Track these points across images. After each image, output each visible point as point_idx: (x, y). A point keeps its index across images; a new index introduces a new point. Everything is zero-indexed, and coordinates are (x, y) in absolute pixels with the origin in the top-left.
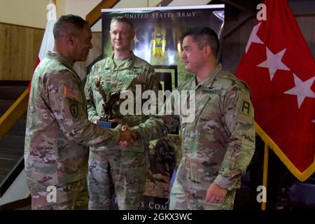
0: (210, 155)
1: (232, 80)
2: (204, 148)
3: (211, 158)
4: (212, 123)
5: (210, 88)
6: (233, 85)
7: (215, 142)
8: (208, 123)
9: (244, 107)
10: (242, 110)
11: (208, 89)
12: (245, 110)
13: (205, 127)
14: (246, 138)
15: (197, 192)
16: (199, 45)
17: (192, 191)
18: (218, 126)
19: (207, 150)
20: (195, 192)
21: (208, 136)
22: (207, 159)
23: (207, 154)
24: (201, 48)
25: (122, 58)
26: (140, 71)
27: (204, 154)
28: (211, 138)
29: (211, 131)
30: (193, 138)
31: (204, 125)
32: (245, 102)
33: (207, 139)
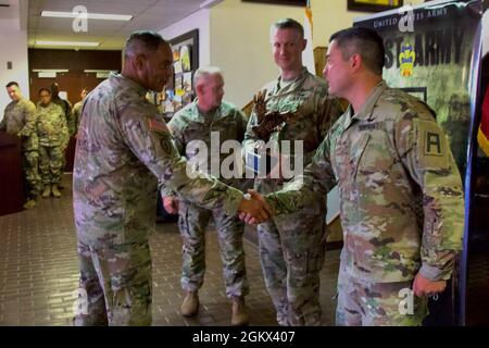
0: (382, 227)
1: (400, 103)
2: (371, 218)
3: (382, 232)
4: (378, 176)
5: (369, 120)
6: (403, 110)
7: (387, 206)
8: (372, 177)
9: (430, 143)
10: (429, 150)
11: (367, 123)
12: (434, 148)
13: (368, 184)
14: (446, 193)
15: (372, 286)
16: (343, 55)
17: (364, 285)
18: (389, 181)
19: (376, 219)
20: (369, 286)
21: (374, 198)
22: (377, 234)
23: (376, 226)
24: (346, 59)
25: (289, 76)
26: (307, 94)
27: (372, 227)
28: (380, 200)
29: (379, 189)
30: (353, 202)
31: (367, 180)
32: (430, 135)
33: (374, 202)
